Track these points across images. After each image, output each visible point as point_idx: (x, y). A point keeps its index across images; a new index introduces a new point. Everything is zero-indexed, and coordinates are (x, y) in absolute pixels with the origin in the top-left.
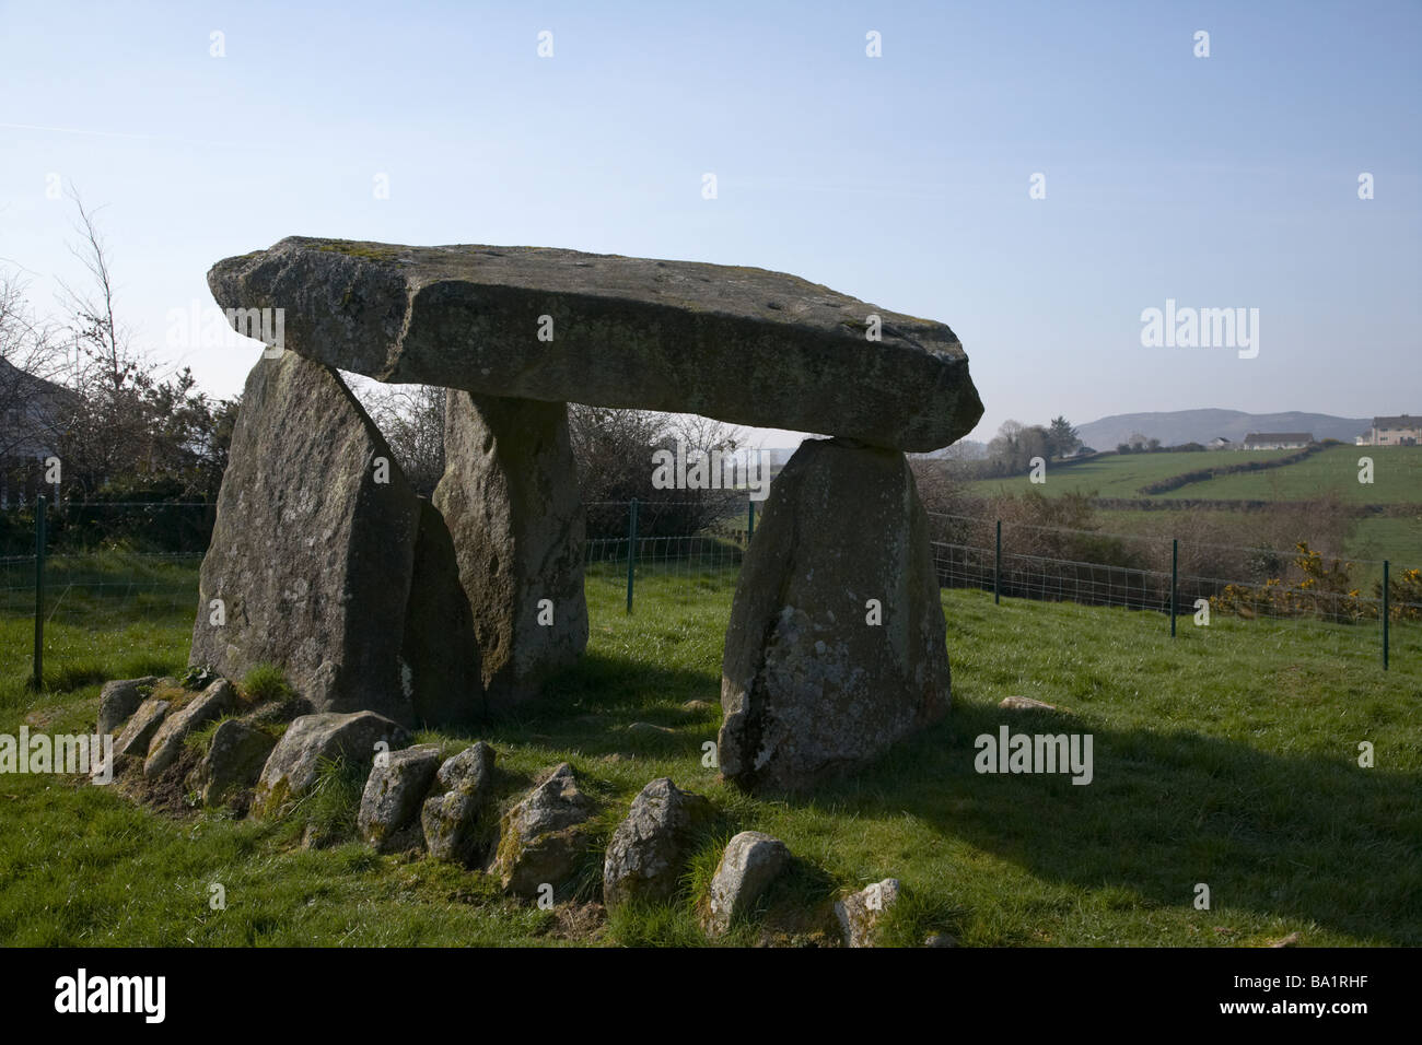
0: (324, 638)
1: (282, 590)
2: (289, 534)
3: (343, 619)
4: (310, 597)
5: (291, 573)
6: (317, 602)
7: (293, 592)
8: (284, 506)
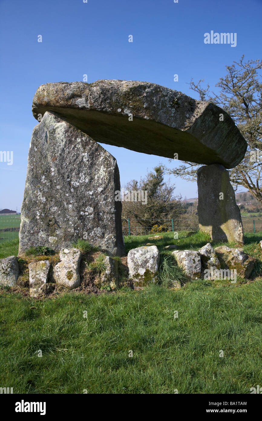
0: (105, 227)
1: (79, 212)
2: (77, 190)
3: (114, 218)
4: (95, 213)
5: (83, 205)
6: (98, 214)
7: (85, 212)
8: (71, 181)
